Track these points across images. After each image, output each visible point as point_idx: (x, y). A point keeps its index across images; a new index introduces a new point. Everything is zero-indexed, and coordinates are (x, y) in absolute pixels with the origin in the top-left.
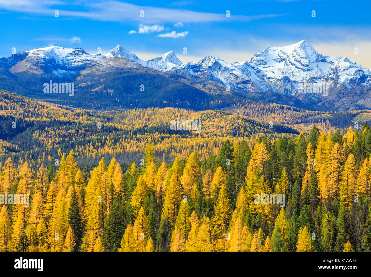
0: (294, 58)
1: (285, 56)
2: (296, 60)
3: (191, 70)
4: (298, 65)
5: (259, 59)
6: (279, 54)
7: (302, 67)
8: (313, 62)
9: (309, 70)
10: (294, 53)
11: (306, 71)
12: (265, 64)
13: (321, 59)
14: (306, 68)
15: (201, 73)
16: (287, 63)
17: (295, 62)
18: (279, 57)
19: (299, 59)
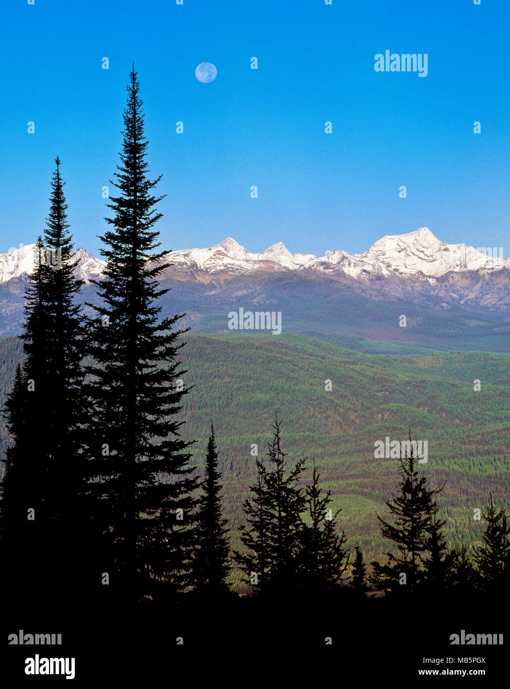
0: (415, 248)
1: (404, 246)
2: (418, 250)
3: (321, 267)
4: (421, 255)
5: (377, 250)
6: (399, 243)
7: (425, 258)
8: (436, 252)
9: (434, 261)
10: (415, 242)
11: (430, 262)
12: (383, 255)
13: (444, 248)
14: (430, 258)
15: (332, 270)
16: (408, 253)
17: (417, 253)
18: (399, 247)
19: (422, 249)
